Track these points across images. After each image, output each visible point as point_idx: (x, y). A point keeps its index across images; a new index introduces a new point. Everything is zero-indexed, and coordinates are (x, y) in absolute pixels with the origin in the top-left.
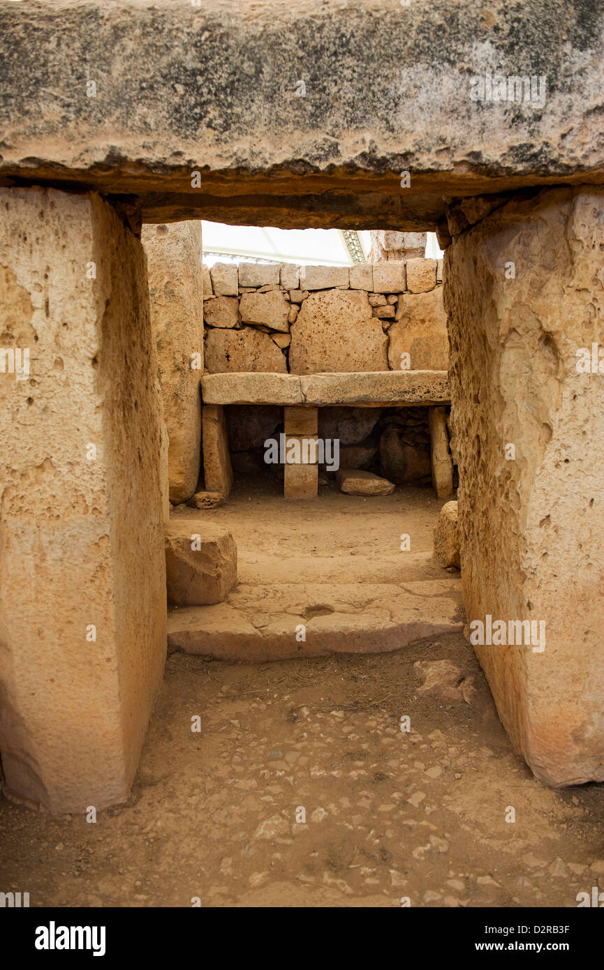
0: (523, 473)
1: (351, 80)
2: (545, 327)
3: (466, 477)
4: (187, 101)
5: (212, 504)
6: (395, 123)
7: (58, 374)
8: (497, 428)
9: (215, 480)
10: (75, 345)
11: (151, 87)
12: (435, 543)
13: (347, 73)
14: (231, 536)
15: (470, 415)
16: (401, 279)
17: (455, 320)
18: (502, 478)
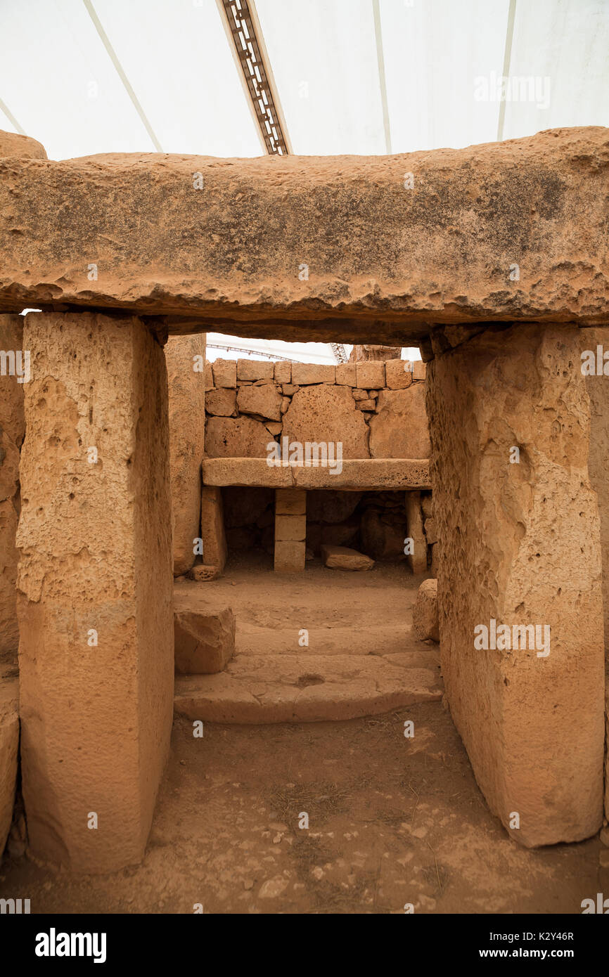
0: (500, 564)
1: (359, 236)
2: (518, 439)
3: (446, 562)
4: (222, 248)
5: (209, 576)
6: (395, 271)
7: (97, 474)
8: (477, 523)
9: (212, 554)
10: (114, 448)
11: (192, 236)
12: (414, 617)
13: (357, 230)
14: (230, 610)
15: (450, 508)
16: (381, 377)
17: (437, 424)
18: (481, 568)
